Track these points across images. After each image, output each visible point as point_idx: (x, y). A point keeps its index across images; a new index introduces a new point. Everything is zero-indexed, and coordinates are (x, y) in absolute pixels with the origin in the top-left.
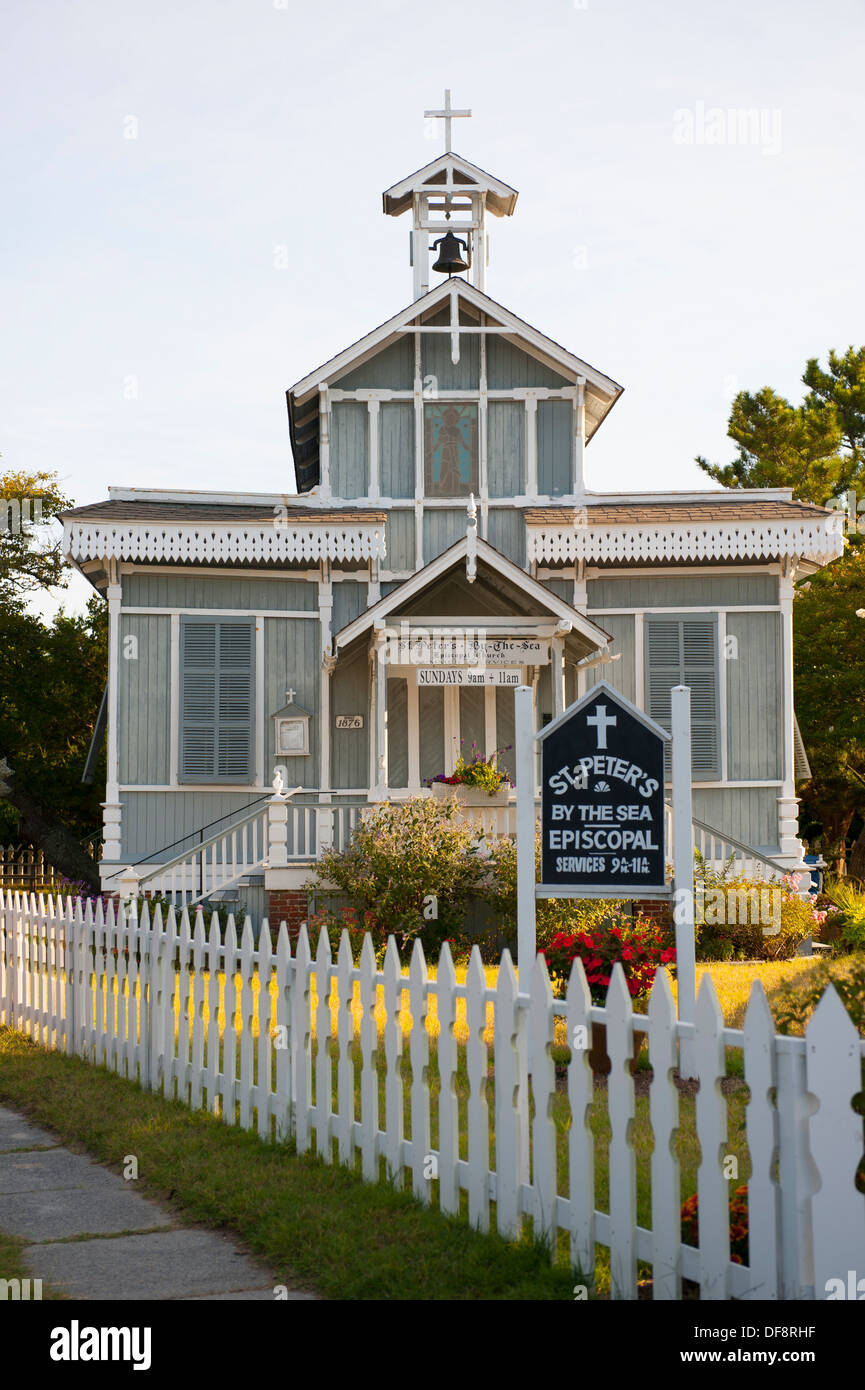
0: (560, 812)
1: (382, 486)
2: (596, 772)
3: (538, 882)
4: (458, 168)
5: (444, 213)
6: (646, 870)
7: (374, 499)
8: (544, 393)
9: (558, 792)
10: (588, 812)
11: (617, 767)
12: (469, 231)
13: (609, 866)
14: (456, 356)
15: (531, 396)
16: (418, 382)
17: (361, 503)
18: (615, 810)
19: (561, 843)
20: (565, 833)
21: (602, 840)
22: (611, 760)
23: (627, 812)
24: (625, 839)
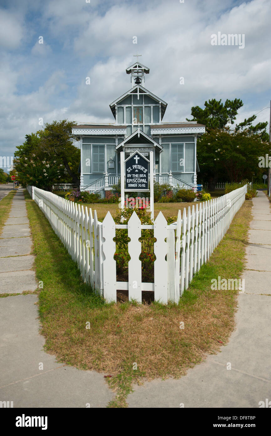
0: (129, 175)
1: (126, 122)
2: (136, 168)
3: (125, 188)
4: (139, 65)
5: (137, 73)
6: (145, 186)
7: (126, 124)
8: (154, 105)
9: (128, 172)
10: (134, 176)
11: (140, 167)
12: (141, 76)
13: (138, 186)
14: (138, 98)
15: (152, 106)
16: (132, 103)
17: (123, 125)
18: (139, 175)
19: (129, 181)
20: (130, 179)
21: (137, 181)
22: (138, 166)
23: (141, 176)
24: (141, 181)
